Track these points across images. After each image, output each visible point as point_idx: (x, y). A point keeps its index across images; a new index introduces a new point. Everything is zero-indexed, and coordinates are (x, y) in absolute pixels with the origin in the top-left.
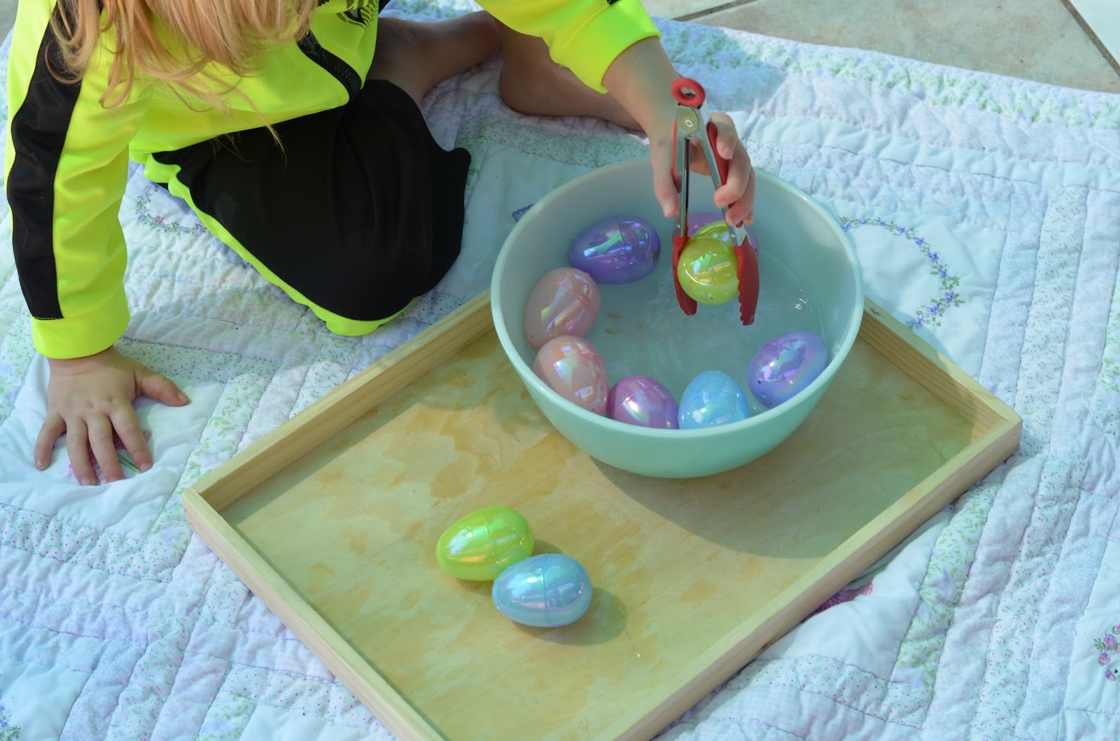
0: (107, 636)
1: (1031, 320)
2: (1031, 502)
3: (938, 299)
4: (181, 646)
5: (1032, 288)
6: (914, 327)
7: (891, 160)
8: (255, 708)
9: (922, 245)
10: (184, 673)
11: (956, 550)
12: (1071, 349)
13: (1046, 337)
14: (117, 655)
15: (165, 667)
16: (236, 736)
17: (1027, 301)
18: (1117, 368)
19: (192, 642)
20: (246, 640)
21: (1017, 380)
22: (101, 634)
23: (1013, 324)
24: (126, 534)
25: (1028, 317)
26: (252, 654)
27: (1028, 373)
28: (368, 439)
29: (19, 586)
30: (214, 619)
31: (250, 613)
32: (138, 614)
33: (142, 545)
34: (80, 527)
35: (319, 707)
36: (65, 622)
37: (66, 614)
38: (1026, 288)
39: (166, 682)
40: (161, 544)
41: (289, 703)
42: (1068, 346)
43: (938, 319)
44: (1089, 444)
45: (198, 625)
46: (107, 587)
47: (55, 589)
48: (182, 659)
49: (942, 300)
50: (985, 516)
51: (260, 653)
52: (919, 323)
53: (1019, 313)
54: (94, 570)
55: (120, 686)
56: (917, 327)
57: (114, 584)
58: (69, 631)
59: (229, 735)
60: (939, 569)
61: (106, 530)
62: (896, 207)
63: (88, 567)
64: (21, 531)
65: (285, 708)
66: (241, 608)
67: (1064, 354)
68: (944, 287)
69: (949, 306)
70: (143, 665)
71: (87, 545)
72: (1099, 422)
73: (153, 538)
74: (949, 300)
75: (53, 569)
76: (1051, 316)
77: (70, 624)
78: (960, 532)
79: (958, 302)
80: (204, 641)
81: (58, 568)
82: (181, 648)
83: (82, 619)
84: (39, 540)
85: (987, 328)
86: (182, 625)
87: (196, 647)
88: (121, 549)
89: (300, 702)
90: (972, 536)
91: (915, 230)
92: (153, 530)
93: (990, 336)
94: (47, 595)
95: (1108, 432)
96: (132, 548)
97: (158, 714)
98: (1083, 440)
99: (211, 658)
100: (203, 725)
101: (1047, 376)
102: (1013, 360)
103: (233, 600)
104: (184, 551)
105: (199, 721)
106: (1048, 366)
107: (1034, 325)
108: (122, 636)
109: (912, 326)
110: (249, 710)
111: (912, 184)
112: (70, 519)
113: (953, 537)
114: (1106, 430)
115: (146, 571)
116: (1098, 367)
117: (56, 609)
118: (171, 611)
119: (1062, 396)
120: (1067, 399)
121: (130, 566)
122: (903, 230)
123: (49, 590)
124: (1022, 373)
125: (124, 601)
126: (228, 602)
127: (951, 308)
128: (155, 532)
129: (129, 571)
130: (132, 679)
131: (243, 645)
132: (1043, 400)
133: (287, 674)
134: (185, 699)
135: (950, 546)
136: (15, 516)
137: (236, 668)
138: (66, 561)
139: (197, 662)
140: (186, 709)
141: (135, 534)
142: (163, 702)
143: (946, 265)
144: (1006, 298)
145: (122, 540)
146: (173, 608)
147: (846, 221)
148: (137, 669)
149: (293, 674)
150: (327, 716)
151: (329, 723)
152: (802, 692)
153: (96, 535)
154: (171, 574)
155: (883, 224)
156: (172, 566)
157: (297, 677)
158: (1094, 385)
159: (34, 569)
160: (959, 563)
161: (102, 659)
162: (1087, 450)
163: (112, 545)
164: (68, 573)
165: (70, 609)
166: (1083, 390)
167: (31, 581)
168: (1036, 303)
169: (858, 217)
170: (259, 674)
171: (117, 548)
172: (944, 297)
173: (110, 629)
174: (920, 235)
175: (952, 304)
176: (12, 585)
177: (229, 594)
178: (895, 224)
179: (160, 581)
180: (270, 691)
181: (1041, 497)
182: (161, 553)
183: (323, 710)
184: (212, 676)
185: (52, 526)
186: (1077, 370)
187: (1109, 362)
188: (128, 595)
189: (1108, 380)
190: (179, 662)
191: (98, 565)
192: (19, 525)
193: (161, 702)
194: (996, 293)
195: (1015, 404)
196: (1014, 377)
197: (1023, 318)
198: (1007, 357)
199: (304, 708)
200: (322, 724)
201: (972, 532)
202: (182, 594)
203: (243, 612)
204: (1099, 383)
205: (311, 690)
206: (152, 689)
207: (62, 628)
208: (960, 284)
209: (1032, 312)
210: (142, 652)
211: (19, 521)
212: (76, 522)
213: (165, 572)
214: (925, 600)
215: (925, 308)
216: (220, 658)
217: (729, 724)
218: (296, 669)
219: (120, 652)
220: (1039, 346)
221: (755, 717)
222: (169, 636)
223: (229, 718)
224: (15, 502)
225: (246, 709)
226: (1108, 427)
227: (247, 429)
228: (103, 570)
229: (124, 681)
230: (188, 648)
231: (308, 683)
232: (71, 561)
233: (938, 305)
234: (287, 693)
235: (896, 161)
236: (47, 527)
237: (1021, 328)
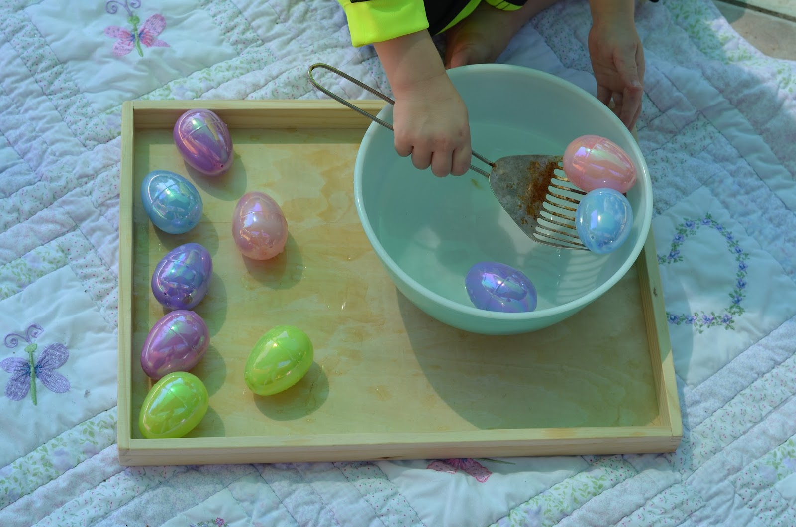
0: (25, 158)
1: (768, 375)
2: (642, 501)
3: (716, 315)
4: (56, 196)
5: (790, 354)
6: (684, 321)
7: (781, 200)
8: (64, 265)
9: (742, 271)
10: (45, 213)
11: (561, 500)
12: (774, 415)
13: (765, 395)
14: (17, 174)
15: (36, 202)
16: (38, 275)
17: (778, 360)
18: (793, 451)
19: (64, 198)
20: (97, 219)
21: (719, 408)
22: (23, 155)
23: (752, 369)
24: (91, 102)
25: (768, 372)
26: (93, 231)
27: (730, 409)
28: (275, 145)
29: (7, 89)
30: (90, 193)
31: (113, 205)
32: (52, 157)
33: (94, 116)
34: (70, 81)
35: (98, 294)
36: (11, 132)
37: (16, 127)
38: (786, 351)
39: (29, 211)
40: (104, 123)
41: (86, 277)
42: (774, 413)
43: (705, 327)
44: (717, 494)
45: (78, 189)
46: (52, 127)
47: (25, 106)
48: (51, 204)
49: (720, 317)
50: (600, 491)
51: (98, 233)
52: (691, 321)
53: (764, 364)
54: (56, 111)
55: (3, 195)
56: (686, 323)
57: (57, 128)
58: (9, 139)
59: (35, 272)
60: (537, 503)
61: (84, 93)
62: (753, 233)
63: (53, 107)
64: (37, 58)
65: (81, 278)
66: (110, 198)
67: (766, 415)
68: (729, 310)
69: (721, 325)
70: (25, 191)
71: (65, 94)
72: (739, 483)
73: (103, 116)
74: (725, 321)
75: (35, 94)
76: (783, 383)
77: (12, 134)
78: (573, 489)
79: (730, 326)
80: (71, 202)
81: (39, 95)
82: (56, 197)
83: (21, 136)
84: (42, 71)
85: (733, 359)
86: (67, 182)
87: (64, 202)
88: (79, 110)
89: (92, 281)
90: (580, 498)
91: (748, 257)
92: (108, 111)
93: (729, 366)
94: (18, 108)
95: (740, 495)
96: (87, 114)
97: (10, 227)
98: (715, 489)
99: (67, 216)
100: (28, 253)
101: (740, 421)
102: (729, 394)
103: (110, 189)
104: (114, 138)
105: (28, 249)
106: (747, 415)
107: (767, 380)
108: (32, 164)
109: (684, 319)
110: (59, 265)
111: (779, 225)
112: (70, 72)
113: (566, 490)
114: (739, 492)
115: (82, 134)
116: (781, 441)
117: (13, 119)
118: (70, 169)
119: (735, 444)
120: (737, 449)
121: (76, 124)
122: (739, 251)
123: (22, 105)
124: (727, 406)
125: (52, 143)
126: (106, 188)
127: (721, 326)
128: (108, 114)
129: (73, 127)
130: (13, 195)
131: (93, 221)
132: (720, 436)
133: (101, 259)
134: (32, 229)
135: (559, 495)
136: (41, 46)
137: (78, 232)
138: (47, 95)
139: (57, 212)
140: (27, 236)
141: (95, 106)
142: (20, 222)
143: (745, 296)
144: (766, 347)
145: (86, 105)
146: (74, 169)
147: (709, 219)
148: (20, 191)
149: (104, 261)
150: (99, 302)
151: (96, 307)
152: (377, 518)
153: (76, 92)
154: (94, 146)
155: (730, 238)
156: (100, 141)
157: (105, 265)
158: (766, 452)
159: (23, 86)
160: (556, 508)
161: (7, 170)
162: (711, 497)
163: (78, 104)
164: (39, 103)
165: (21, 125)
166: (754, 450)
167: (16, 92)
168: (783, 366)
169: (719, 222)
170: (85, 246)
171: (78, 107)
172: (722, 316)
173: (30, 155)
174: (747, 262)
175: (725, 325)
176: (4, 86)
177: (111, 184)
178: (738, 244)
179: (86, 147)
180: (81, 261)
181: (652, 503)
182: (99, 129)
183: (100, 297)
184: (58, 227)
185: (55, 69)
186: (764, 433)
187: (791, 444)
188: (58, 141)
189: (779, 455)
190: (48, 204)
191: (61, 110)
192: (38, 53)
193: (18, 220)
194: (763, 340)
195: (702, 423)
196: (718, 404)
197: (763, 370)
198: (726, 388)
199: (90, 287)
200: (90, 305)
201: (583, 496)
202: (86, 164)
203: (109, 202)
204: (770, 454)
205: (104, 278)
206: (19, 209)
207: (7, 134)
208: (742, 316)
209: (774, 371)
210: (33, 183)
211: (41, 51)
212: (72, 76)
213: (92, 143)
214: (511, 516)
215: (703, 314)
216: (73, 219)
217: (316, 502)
218: (107, 260)
219: (20, 173)
220: (754, 398)
221: (334, 510)
222: (54, 185)
223: (44, 260)
224: (48, 39)
225: (58, 262)
226: (742, 491)
227: (218, 87)
228: (61, 116)
229: (8, 193)
230: (60, 200)
231: (106, 274)
232: (49, 97)
233: (713, 319)
234: (89, 271)
235: (783, 202)
236: (54, 67)
237: (756, 375)
